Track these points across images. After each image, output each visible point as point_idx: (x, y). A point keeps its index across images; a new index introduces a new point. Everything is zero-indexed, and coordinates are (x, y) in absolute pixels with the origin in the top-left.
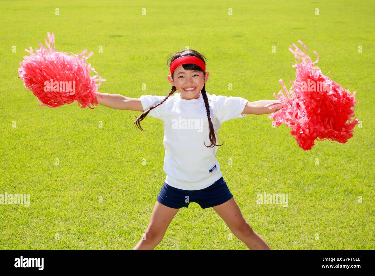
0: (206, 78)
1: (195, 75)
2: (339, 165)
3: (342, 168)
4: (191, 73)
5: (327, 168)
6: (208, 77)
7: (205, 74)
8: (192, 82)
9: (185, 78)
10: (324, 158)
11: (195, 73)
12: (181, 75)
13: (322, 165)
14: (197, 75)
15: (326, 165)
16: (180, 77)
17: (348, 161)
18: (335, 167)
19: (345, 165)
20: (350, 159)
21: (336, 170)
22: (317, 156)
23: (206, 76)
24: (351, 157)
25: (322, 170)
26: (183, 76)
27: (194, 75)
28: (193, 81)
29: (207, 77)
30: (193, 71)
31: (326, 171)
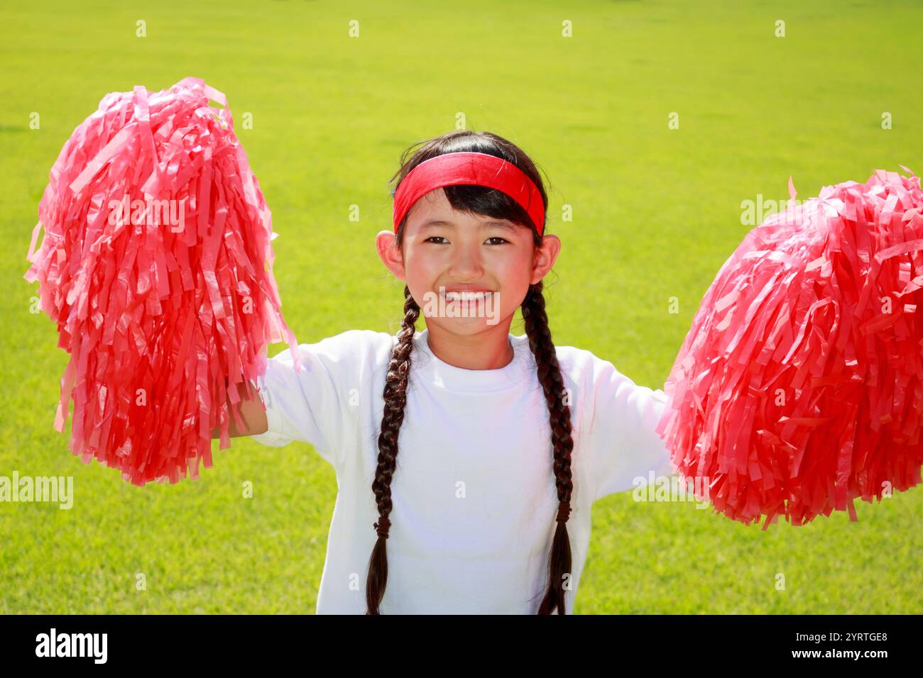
0: (541, 261)
1: (497, 241)
2: (710, 566)
3: (720, 580)
4: (479, 228)
5: (663, 580)
6: (553, 257)
7: (538, 241)
8: (479, 268)
9: (451, 248)
10: (653, 540)
11: (497, 232)
12: (436, 232)
13: (647, 567)
14: (506, 242)
15: (660, 568)
16: (428, 240)
17: (741, 553)
18: (693, 577)
19: (732, 569)
20: (748, 545)
21: (697, 586)
22: (631, 531)
23: (545, 251)
24: (752, 539)
25: (647, 587)
26: (442, 239)
27: (491, 239)
28: (486, 267)
29: (549, 258)
30: (488, 219)
31: (662, 590)
